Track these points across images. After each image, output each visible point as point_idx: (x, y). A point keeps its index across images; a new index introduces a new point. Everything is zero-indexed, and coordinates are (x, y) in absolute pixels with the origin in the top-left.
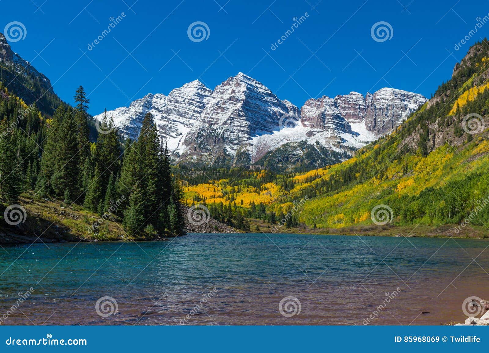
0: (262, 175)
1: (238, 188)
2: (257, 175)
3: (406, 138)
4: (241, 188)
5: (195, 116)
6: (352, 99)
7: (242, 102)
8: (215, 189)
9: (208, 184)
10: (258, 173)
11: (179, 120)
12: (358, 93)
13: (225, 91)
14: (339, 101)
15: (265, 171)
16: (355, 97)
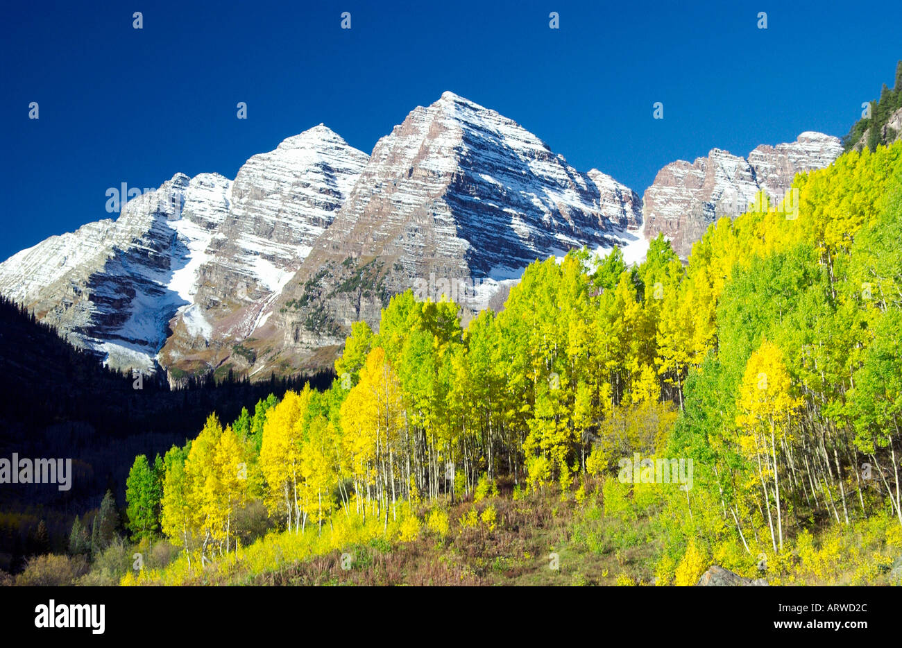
5: (311, 235)
6: (806, 156)
7: (448, 179)
11: (260, 249)
12: (825, 136)
13: (399, 151)
14: (763, 165)
16: (816, 147)
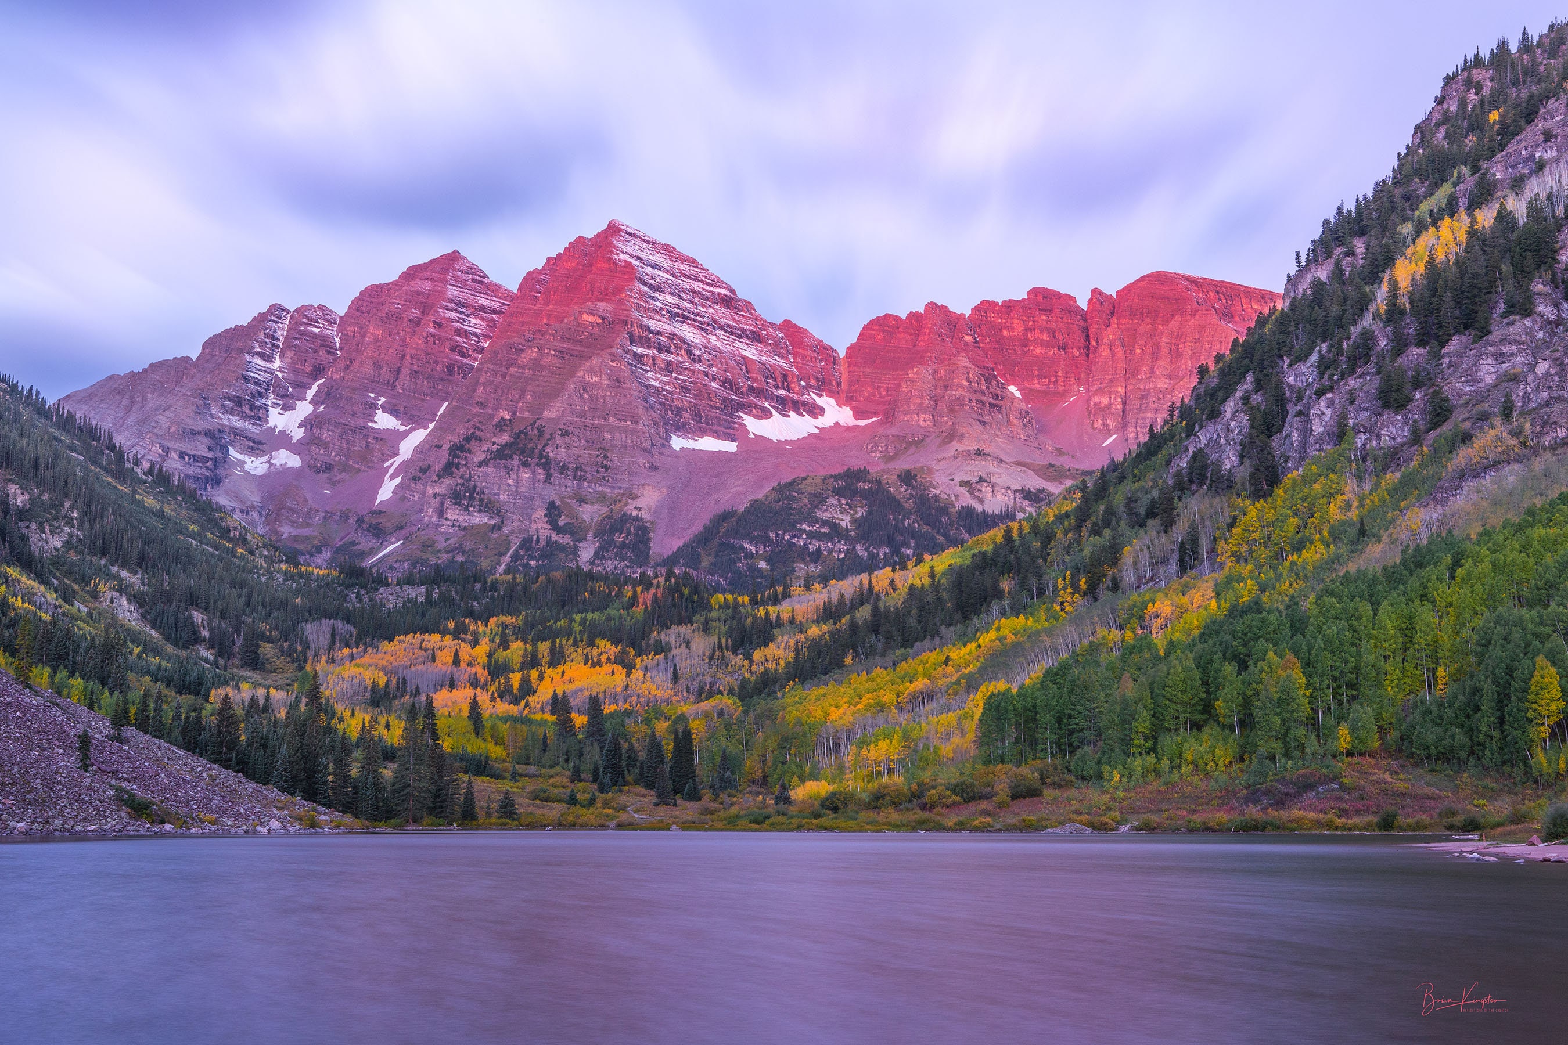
0: (655, 595)
1: (552, 650)
2: (635, 596)
3: (1201, 427)
4: (561, 646)
8: (456, 654)
9: (436, 637)
10: (639, 589)
15: (667, 579)
